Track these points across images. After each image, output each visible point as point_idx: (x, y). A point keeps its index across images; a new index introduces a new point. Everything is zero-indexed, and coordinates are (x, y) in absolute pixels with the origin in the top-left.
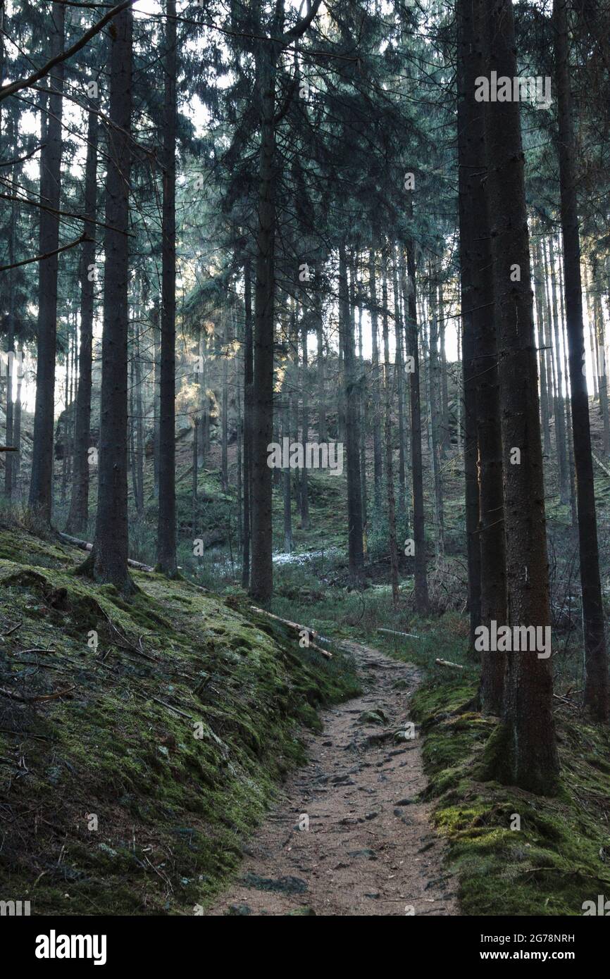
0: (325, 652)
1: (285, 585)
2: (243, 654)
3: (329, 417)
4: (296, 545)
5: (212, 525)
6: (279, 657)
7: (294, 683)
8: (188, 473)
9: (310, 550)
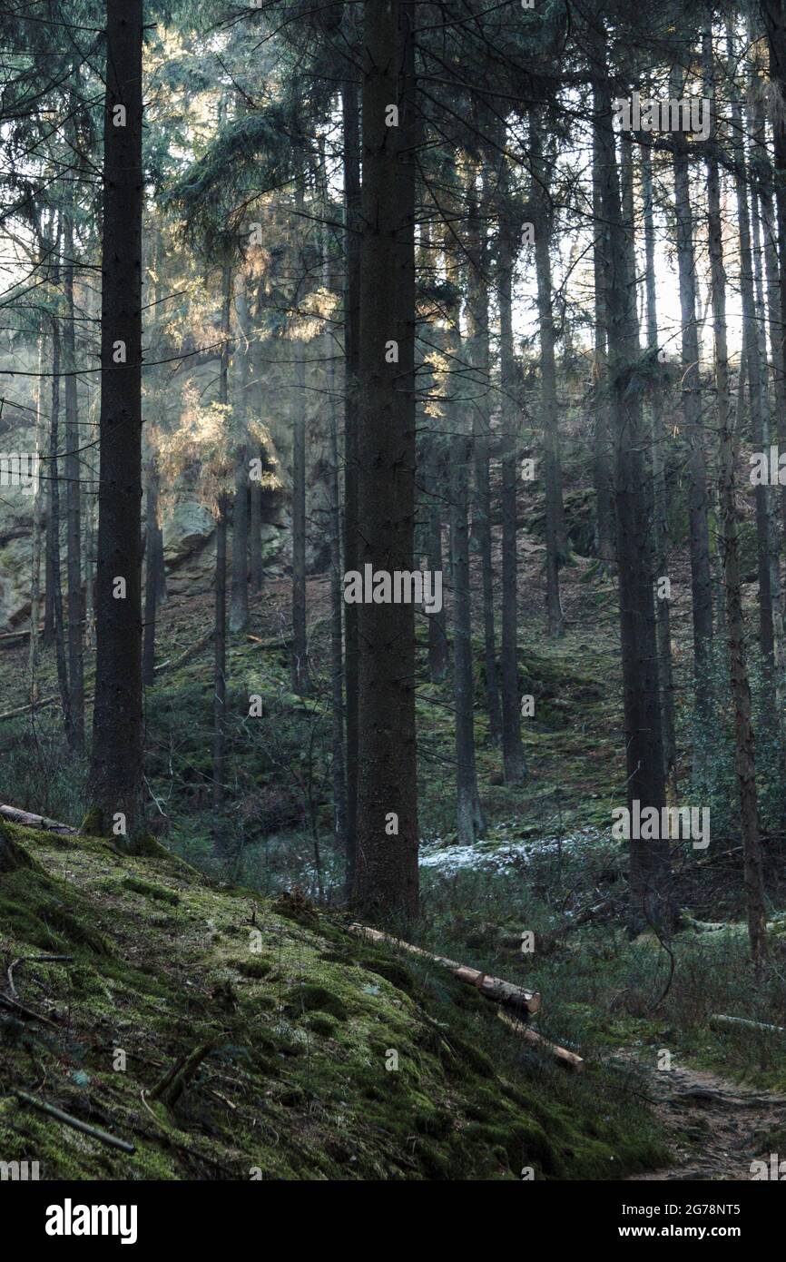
0: (565, 1053)
1: (459, 919)
2: (322, 1030)
3: (571, 501)
4: (488, 825)
5: (266, 777)
6: (427, 1042)
7: (471, 1114)
8: (204, 646)
9: (526, 836)
